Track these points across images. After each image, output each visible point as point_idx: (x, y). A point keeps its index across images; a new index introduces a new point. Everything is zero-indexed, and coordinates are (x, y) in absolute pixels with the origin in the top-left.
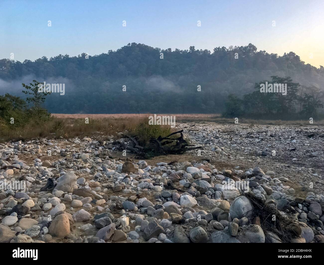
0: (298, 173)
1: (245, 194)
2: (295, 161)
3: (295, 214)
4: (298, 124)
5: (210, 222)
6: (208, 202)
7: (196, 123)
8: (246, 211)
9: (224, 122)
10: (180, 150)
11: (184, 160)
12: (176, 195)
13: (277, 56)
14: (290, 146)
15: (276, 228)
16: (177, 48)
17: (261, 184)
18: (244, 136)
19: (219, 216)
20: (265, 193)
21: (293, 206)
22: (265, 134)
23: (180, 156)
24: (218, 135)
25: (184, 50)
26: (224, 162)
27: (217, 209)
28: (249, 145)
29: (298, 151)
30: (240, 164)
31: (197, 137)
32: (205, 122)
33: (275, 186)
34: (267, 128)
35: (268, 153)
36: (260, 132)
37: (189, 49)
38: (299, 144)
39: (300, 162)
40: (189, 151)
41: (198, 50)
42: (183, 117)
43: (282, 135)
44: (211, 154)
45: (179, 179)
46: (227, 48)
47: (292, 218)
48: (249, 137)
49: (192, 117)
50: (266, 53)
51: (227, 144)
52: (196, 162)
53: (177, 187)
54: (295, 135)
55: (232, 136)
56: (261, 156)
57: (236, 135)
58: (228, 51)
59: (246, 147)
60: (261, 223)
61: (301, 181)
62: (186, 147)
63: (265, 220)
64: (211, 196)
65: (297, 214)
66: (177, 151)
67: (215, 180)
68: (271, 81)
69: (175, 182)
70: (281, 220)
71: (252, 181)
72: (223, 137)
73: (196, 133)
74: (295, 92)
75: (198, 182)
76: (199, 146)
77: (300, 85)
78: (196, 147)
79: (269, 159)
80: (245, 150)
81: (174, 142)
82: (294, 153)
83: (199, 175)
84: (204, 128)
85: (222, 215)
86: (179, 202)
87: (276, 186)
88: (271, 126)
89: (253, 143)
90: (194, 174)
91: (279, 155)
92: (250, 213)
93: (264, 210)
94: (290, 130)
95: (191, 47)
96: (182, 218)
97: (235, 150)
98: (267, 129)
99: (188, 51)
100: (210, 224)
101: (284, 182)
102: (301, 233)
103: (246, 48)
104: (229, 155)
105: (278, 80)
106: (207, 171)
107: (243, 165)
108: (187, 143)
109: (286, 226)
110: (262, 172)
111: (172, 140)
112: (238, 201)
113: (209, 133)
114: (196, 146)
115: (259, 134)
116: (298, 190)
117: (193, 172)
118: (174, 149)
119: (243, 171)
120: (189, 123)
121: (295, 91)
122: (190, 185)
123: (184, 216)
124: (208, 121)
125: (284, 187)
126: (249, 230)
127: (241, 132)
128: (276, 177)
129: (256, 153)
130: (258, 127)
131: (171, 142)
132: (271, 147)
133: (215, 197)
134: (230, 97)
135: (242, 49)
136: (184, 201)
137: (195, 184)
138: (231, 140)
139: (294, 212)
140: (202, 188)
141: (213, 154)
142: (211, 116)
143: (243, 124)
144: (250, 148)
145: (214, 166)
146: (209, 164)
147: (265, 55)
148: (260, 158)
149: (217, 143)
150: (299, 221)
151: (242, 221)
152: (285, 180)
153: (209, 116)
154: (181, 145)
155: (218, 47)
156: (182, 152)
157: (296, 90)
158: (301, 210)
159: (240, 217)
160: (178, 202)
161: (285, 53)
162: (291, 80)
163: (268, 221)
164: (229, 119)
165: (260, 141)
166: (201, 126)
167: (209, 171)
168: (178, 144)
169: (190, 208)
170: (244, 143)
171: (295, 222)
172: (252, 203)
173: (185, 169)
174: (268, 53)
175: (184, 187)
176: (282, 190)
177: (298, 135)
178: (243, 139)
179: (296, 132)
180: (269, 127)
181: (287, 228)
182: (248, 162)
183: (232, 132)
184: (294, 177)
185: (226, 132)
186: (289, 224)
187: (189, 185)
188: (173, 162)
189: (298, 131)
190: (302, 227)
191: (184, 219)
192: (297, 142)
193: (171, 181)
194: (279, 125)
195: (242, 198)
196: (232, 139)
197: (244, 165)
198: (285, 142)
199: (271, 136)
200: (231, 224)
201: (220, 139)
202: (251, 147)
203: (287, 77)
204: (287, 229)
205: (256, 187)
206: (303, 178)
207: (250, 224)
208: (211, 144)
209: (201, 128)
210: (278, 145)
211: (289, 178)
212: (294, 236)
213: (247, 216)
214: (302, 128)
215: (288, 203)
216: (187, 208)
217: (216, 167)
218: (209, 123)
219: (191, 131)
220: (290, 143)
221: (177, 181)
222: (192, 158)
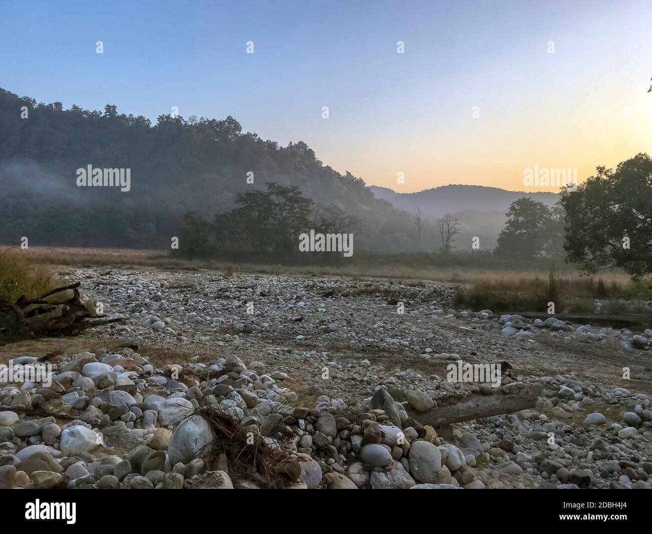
0: (304, 362)
1: (201, 412)
2: (301, 341)
3: (292, 440)
4: (309, 273)
5: (125, 479)
6: (127, 437)
7: (114, 267)
8: (200, 445)
9: (175, 267)
10: (71, 326)
11: (80, 348)
12: (51, 428)
13: (278, 145)
14: (293, 314)
15: (257, 471)
16: (77, 105)
17: (237, 388)
18: (212, 295)
19: (145, 462)
20: (244, 405)
21: (290, 425)
22: (251, 290)
23: (71, 341)
24: (159, 293)
25: (92, 111)
26: (168, 349)
27: (142, 450)
28: (220, 312)
29: (306, 321)
30: (202, 351)
31: (114, 298)
32: (136, 266)
33: (263, 389)
34: (256, 279)
35: (255, 327)
36: (243, 288)
37: (104, 111)
38: (309, 309)
39: (308, 342)
40: (93, 329)
41: (124, 115)
42: (84, 254)
43: (281, 294)
44: (141, 332)
45: (61, 391)
46: (186, 118)
47: (287, 448)
48: (222, 298)
49: (106, 255)
50: (257, 138)
51: (177, 311)
52: (107, 352)
53: (55, 411)
54: (303, 292)
55: (188, 295)
56: (241, 334)
57: (197, 292)
58: (186, 125)
59: (214, 316)
60: (228, 465)
61: (309, 377)
62: (87, 319)
63: (237, 458)
64: (135, 422)
65: (297, 439)
66: (63, 329)
67: (146, 388)
68: (266, 192)
69: (52, 400)
70: (265, 455)
71: (222, 383)
72: (170, 298)
73: (112, 290)
74: (305, 214)
75: (106, 395)
76: (116, 317)
77: (313, 203)
78: (111, 318)
79: (257, 339)
80: (212, 323)
81: (57, 309)
82: (301, 325)
83: (110, 379)
84: (132, 278)
85: (152, 460)
86: (59, 443)
87: (265, 389)
88: (263, 276)
89: (228, 308)
90: (98, 379)
91: (274, 331)
92: (209, 448)
93: (235, 439)
94: (296, 283)
95: (108, 106)
96: (61, 480)
97: (193, 323)
98: (255, 282)
99: (101, 113)
100: (124, 483)
101: (279, 380)
102: (300, 474)
103: (221, 124)
104: (180, 335)
105: (278, 190)
106: (131, 370)
107: (205, 352)
108: (88, 311)
109: (275, 465)
110: (240, 364)
111: (53, 304)
112: (186, 427)
113: (140, 289)
114: (110, 316)
115: (240, 292)
116: (302, 393)
117: (97, 373)
118: (58, 325)
119: (205, 366)
120: (99, 268)
121: (305, 212)
122: (88, 403)
123: (67, 473)
124: (140, 264)
125: (279, 390)
126: (205, 483)
127: (207, 288)
128: (267, 372)
129: (233, 328)
130: (239, 277)
131: (49, 309)
132: (260, 315)
133: (144, 423)
134: (188, 216)
135: (215, 124)
136: (71, 439)
137: (99, 400)
138: (185, 304)
139: (290, 436)
140: (116, 407)
141: (145, 334)
142: (147, 254)
143: (212, 272)
144: (221, 319)
145: (145, 359)
146: (136, 354)
147: (256, 141)
148: (240, 336)
149: (156, 311)
150: (299, 452)
151: (191, 467)
152: (282, 378)
153: (144, 253)
154: (73, 316)
155: (166, 115)
156: (76, 331)
157: (307, 211)
158: (303, 430)
159: (188, 459)
160: (56, 445)
161: (291, 143)
162: (300, 193)
163: (242, 460)
164: (184, 262)
165: (241, 305)
166: (124, 275)
167: (133, 369)
168: (65, 313)
169: (85, 453)
170: (211, 309)
171: (292, 455)
172: (214, 427)
173: (79, 368)
174: (261, 138)
175: (73, 408)
176: (275, 396)
177: (307, 294)
178: (210, 301)
179: (305, 287)
180: (259, 278)
181: (277, 467)
182: (216, 346)
183: (189, 287)
184: (297, 371)
185: (177, 288)
186: (280, 461)
187: (84, 403)
188: (50, 354)
189: (308, 286)
190: (303, 462)
191: (66, 481)
192: (305, 305)
193: (43, 398)
194: (277, 274)
195: (193, 420)
196: (187, 301)
197: (208, 352)
198: (286, 306)
199: (262, 294)
200: (167, 476)
201: (163, 301)
202: (224, 317)
203: (293, 187)
204: (276, 470)
205: (227, 395)
206: (312, 371)
207: (207, 471)
208: (144, 312)
209: (125, 278)
210: (274, 312)
211: (289, 372)
212: (287, 482)
213: (202, 456)
214: (315, 280)
215: (281, 420)
216: (76, 455)
217: (151, 361)
218: (143, 268)
219: (102, 286)
220: (294, 307)
221: (57, 397)
222: (97, 344)
